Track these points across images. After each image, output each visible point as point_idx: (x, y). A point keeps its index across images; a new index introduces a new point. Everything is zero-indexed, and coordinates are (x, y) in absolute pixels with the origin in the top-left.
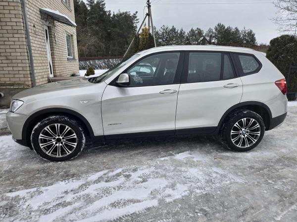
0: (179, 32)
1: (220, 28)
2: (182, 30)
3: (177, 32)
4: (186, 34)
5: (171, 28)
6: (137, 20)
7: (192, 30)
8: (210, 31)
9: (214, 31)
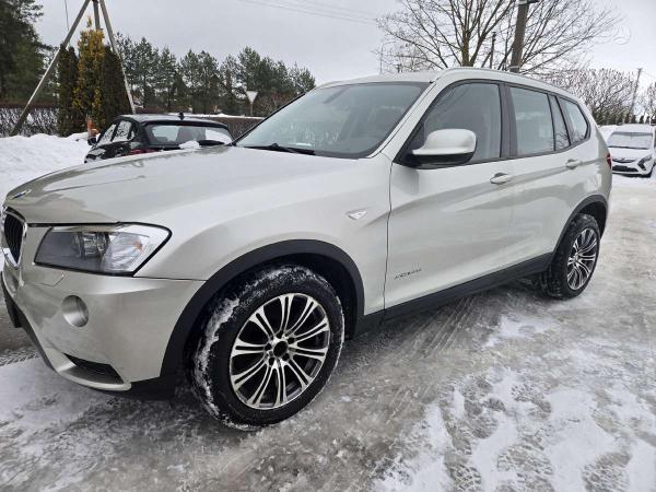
0: (160, 54)
1: (251, 58)
2: (167, 51)
3: (156, 54)
4: (178, 61)
5: (139, 42)
6: (36, 7)
7: (191, 55)
8: (230, 62)
9: (238, 62)
